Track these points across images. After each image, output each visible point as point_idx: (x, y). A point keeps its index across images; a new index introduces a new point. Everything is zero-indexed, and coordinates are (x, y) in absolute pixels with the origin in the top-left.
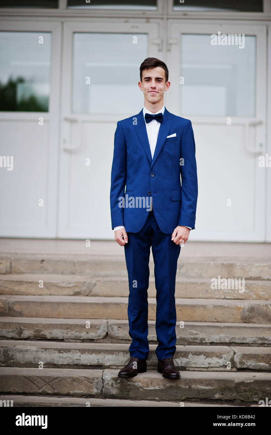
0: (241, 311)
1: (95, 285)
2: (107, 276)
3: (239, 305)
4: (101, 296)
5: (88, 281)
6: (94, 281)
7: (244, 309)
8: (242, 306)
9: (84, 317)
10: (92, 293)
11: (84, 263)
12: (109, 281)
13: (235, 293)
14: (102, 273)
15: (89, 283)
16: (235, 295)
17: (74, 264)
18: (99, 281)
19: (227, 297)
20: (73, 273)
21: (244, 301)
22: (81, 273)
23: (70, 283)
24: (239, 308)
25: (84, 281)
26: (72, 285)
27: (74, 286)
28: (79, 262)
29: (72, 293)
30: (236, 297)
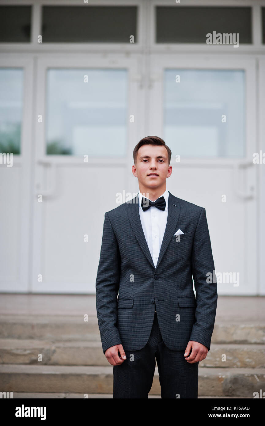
0: (222, 382)
1: (54, 352)
2: (69, 341)
3: (220, 375)
4: (61, 365)
5: (47, 347)
6: (53, 348)
7: (226, 379)
8: (224, 377)
9: (40, 391)
10: (52, 362)
11: (44, 326)
12: (71, 348)
13: (216, 361)
14: (65, 337)
15: (48, 350)
16: (217, 363)
17: (33, 326)
18: (59, 348)
19: (208, 365)
20: (31, 337)
21: (227, 369)
22: (41, 337)
23: (25, 350)
24: (219, 379)
25: (41, 347)
26: (28, 352)
27: (29, 354)
28: (38, 325)
29: (27, 361)
30: (217, 365)
